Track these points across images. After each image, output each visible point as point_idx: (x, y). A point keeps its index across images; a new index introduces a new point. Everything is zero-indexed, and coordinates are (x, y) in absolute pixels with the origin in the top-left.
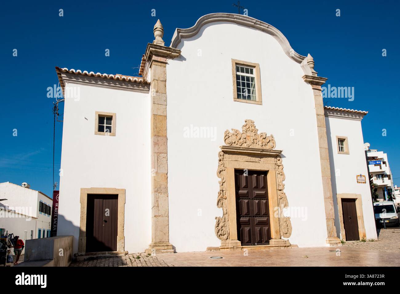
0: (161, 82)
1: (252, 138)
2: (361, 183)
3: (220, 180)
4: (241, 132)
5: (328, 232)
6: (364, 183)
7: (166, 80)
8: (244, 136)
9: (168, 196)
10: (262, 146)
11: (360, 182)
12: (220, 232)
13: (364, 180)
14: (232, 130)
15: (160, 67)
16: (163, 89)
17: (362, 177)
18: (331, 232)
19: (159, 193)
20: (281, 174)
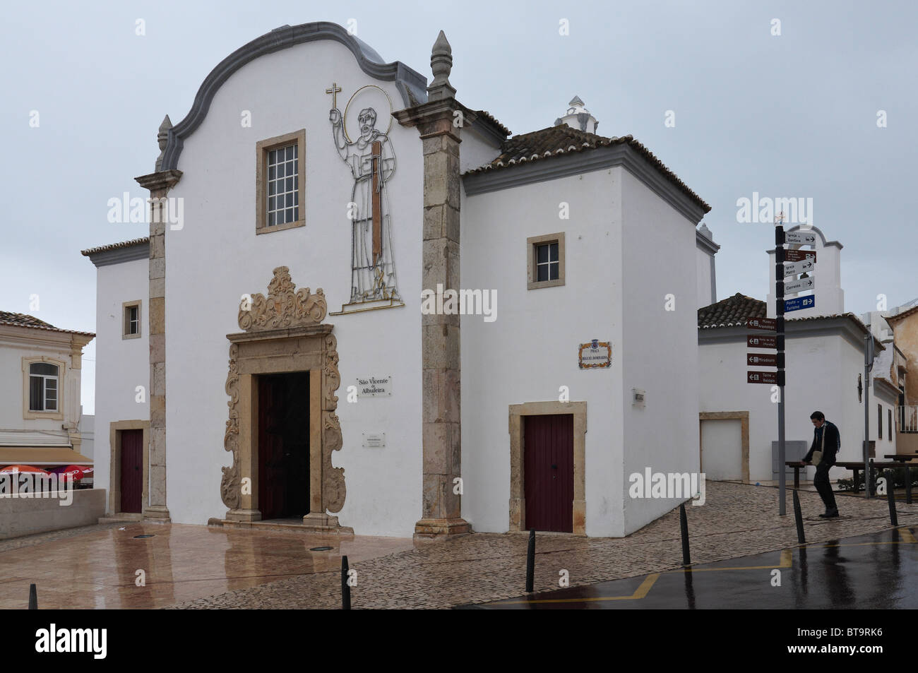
0: (159, 237)
1: (283, 306)
2: (594, 366)
3: (230, 398)
4: (267, 297)
5: (425, 505)
6: (601, 366)
7: (165, 232)
8: (271, 304)
9: (165, 433)
10: (301, 318)
11: (588, 366)
12: (229, 494)
13: (603, 358)
14: (252, 296)
16: (160, 249)
17: (599, 348)
18: (432, 505)
19: (156, 428)
20: (332, 374)
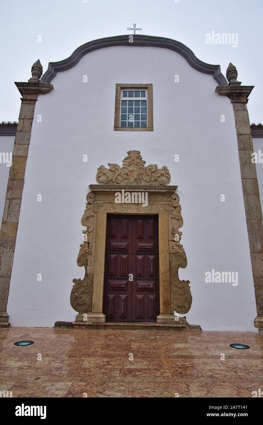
0: (27, 120)
1: (136, 173)
3: (85, 228)
4: (121, 166)
7: (33, 118)
8: (125, 171)
10: (150, 182)
12: (79, 300)
14: (109, 165)
15: (28, 105)
16: (28, 127)
19: (5, 247)
20: (176, 217)
